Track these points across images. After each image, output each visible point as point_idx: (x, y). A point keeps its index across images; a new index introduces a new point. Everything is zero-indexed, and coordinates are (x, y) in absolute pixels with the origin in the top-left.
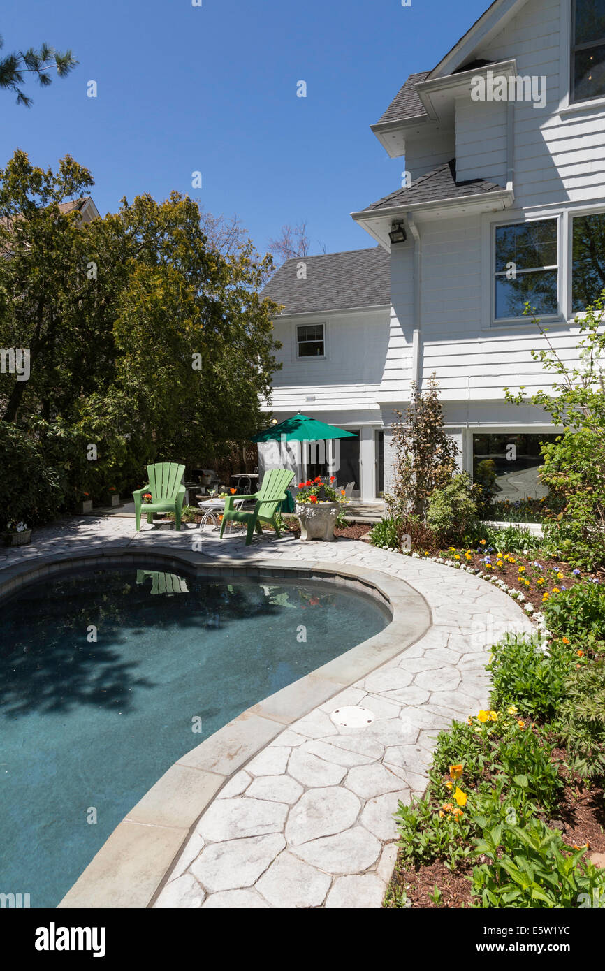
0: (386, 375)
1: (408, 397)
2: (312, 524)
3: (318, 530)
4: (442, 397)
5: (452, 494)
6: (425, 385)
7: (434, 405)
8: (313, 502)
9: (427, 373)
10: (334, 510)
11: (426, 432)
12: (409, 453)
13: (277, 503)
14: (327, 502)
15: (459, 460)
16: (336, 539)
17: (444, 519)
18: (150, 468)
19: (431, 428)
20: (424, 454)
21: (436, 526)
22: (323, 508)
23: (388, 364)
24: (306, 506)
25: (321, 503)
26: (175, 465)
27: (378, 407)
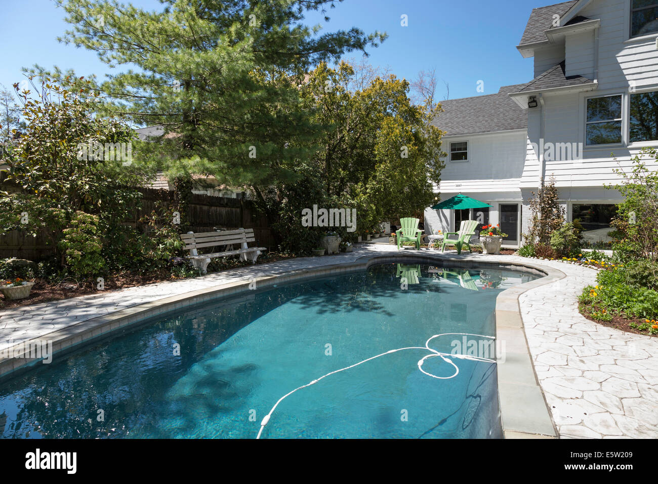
0: (524, 174)
1: (538, 185)
2: (490, 247)
3: (492, 249)
4: (557, 185)
5: (564, 232)
6: (547, 179)
7: (553, 189)
8: (491, 235)
9: (547, 173)
10: (501, 240)
11: (548, 203)
12: (538, 213)
13: (470, 236)
14: (497, 236)
15: (565, 216)
16: (501, 254)
17: (560, 244)
18: (402, 220)
19: (552, 201)
20: (546, 213)
21: (555, 247)
22: (495, 238)
23: (526, 168)
24: (487, 237)
25: (495, 236)
26: (414, 219)
27: (520, 190)
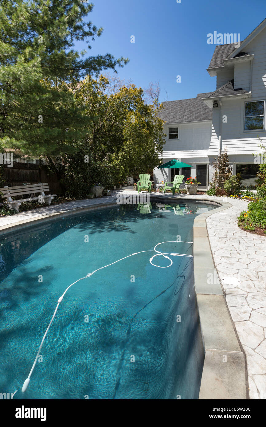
0: (210, 147)
1: (218, 154)
2: (191, 190)
3: (192, 192)
4: (228, 154)
5: (232, 181)
6: (223, 150)
7: (226, 156)
8: (191, 184)
9: (223, 146)
10: (197, 186)
11: (223, 164)
12: (218, 170)
13: (180, 184)
14: (195, 184)
15: (232, 172)
16: (197, 194)
17: (229, 188)
18: (140, 175)
19: (225, 163)
20: (222, 170)
21: (227, 190)
22: (194, 185)
23: (211, 144)
24: (189, 185)
25: (194, 184)
26: (147, 175)
27: (208, 157)
